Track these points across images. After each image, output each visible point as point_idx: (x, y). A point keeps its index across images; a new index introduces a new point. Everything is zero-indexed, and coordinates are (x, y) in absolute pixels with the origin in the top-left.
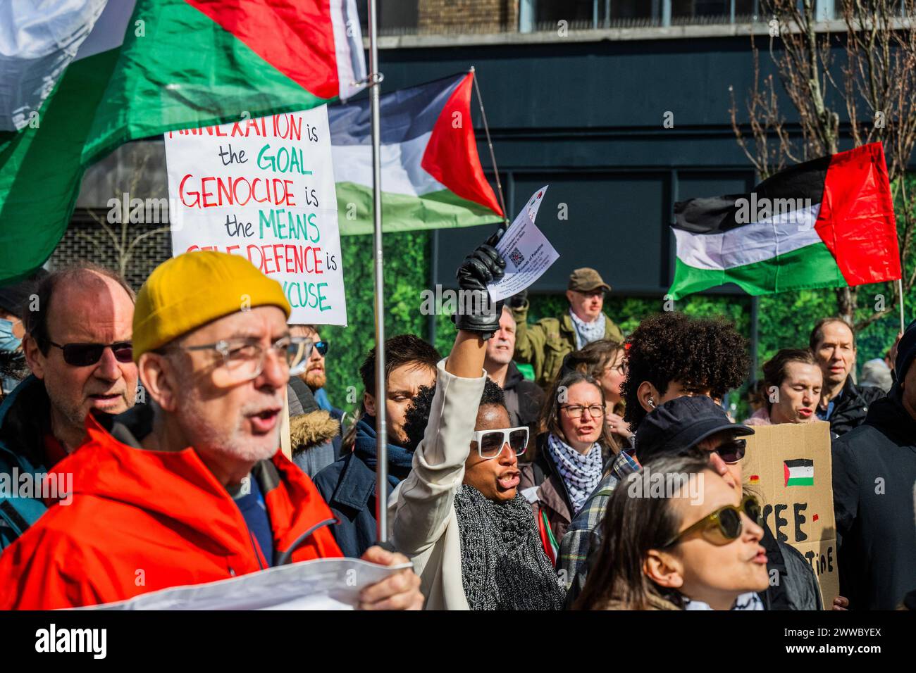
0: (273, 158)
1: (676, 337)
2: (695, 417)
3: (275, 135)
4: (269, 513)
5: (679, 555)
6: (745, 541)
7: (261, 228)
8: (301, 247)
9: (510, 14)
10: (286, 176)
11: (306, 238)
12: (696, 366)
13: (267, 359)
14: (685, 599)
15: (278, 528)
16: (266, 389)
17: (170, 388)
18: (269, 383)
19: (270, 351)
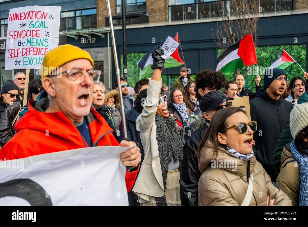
0: (33, 25)
1: (206, 76)
2: (218, 96)
3: (35, 18)
4: (89, 130)
5: (226, 135)
6: (247, 134)
7: (27, 43)
8: (40, 48)
9: (167, 20)
10: (37, 29)
11: (42, 46)
12: (212, 83)
13: (85, 77)
14: (228, 148)
15: (92, 135)
16: (85, 87)
17: (53, 89)
18: (86, 84)
19: (86, 74)
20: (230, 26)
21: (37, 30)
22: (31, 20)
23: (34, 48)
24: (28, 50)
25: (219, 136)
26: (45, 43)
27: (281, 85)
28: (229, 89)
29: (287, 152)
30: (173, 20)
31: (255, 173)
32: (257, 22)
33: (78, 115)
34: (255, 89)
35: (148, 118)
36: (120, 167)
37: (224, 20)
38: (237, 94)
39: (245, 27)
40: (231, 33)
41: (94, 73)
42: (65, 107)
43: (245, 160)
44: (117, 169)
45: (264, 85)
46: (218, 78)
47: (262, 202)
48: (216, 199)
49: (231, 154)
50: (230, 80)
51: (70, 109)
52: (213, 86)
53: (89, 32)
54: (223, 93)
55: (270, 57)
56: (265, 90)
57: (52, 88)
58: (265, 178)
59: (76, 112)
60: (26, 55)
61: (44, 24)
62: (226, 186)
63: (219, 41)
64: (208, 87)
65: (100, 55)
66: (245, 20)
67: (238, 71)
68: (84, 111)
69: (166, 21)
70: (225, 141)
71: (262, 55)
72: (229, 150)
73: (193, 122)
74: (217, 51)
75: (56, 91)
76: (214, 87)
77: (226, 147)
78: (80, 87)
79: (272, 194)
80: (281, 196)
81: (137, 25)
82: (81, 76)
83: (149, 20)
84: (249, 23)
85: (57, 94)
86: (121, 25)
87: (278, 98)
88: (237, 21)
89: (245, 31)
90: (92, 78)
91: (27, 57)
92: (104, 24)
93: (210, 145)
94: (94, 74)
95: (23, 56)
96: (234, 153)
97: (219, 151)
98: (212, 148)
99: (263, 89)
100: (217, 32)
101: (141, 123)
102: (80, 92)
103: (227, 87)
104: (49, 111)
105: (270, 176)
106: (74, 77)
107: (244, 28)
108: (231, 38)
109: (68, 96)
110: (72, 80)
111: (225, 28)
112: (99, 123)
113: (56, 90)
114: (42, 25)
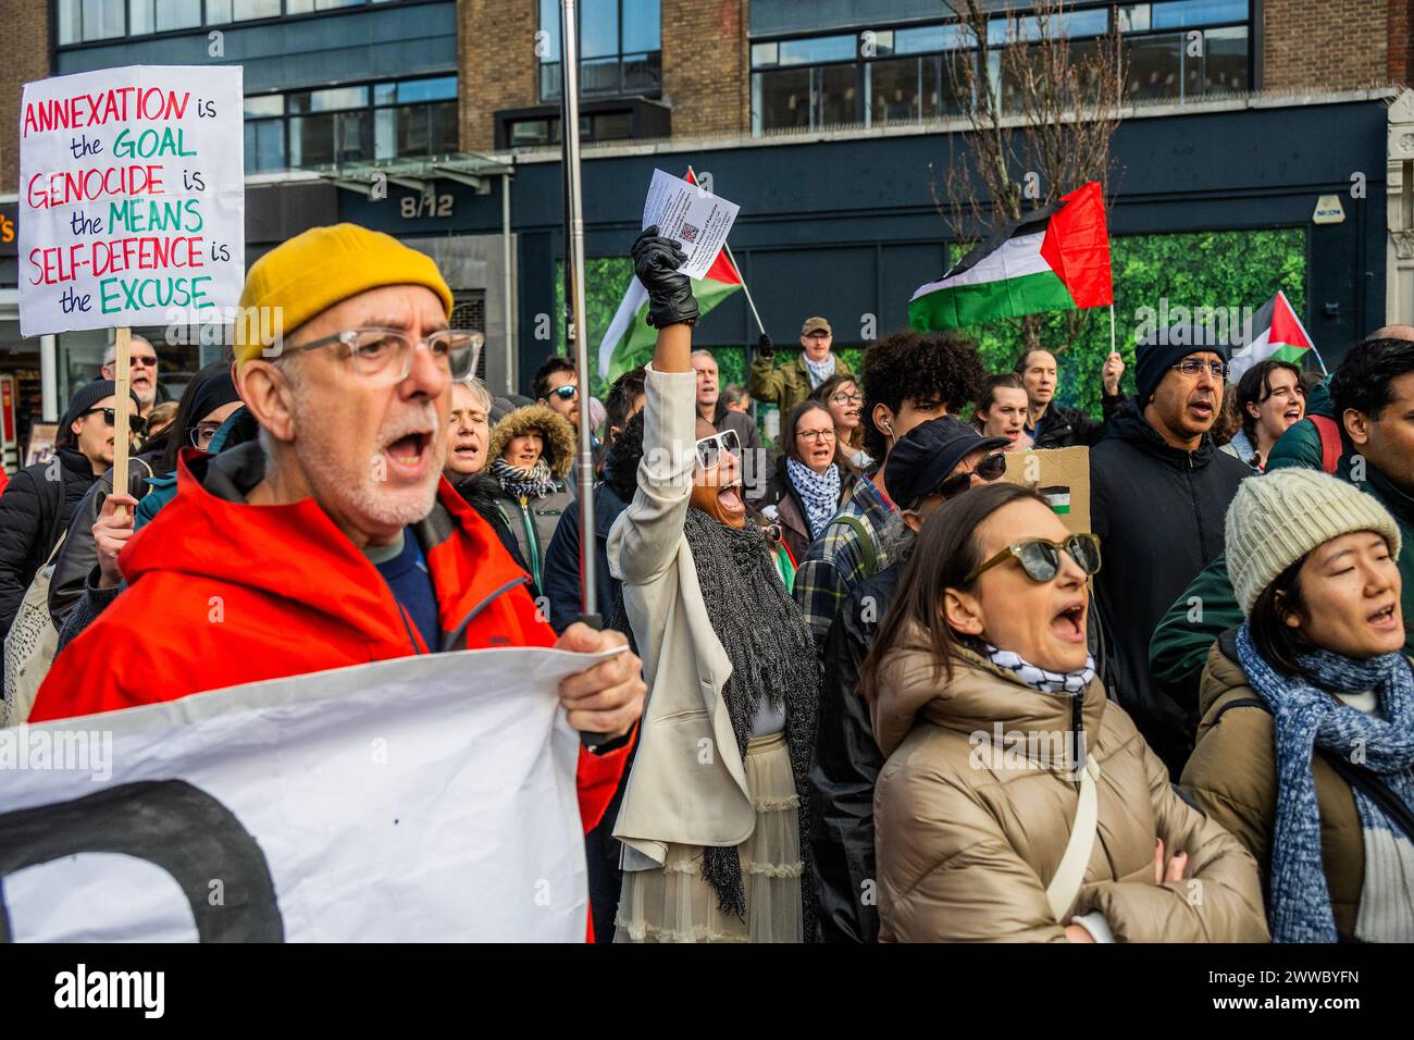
0: (132, 144)
2: (943, 441)
3: (139, 117)
4: (432, 576)
5: (979, 597)
6: (1059, 587)
7: (111, 223)
8: (167, 239)
9: (744, 127)
10: (151, 161)
11: (178, 228)
12: (926, 379)
13: (417, 358)
14: (991, 649)
15: (444, 597)
16: (416, 400)
17: (285, 408)
18: (421, 389)
19: (421, 347)
20: (1001, 151)
21: (149, 168)
22: (120, 126)
23: (142, 240)
24: (118, 249)
25: (950, 605)
26: (187, 219)
27: (1196, 392)
28: (994, 409)
29: (1224, 662)
30: (769, 125)
31: (1106, 749)
32: (1111, 136)
33: (386, 518)
34: (1101, 409)
35: (659, 528)
36: (554, 734)
37: (978, 127)
38: (1026, 428)
39: (1061, 154)
40: (1006, 180)
41: (452, 342)
42: (332, 484)
43: (1061, 695)
44: (546, 740)
45: (1137, 393)
46: (952, 361)
47: (1138, 869)
48: (949, 857)
49: (1002, 671)
50: (998, 370)
51: (351, 494)
52: (933, 393)
53: (425, 170)
54: (972, 426)
55: (1160, 278)
56: (1143, 414)
57: (279, 407)
58: (1146, 770)
59: (375, 507)
60: (113, 271)
61: (176, 141)
62: (987, 805)
63: (956, 211)
64: (913, 398)
65: (469, 264)
66: (1063, 131)
67: (1033, 336)
68: (407, 504)
69: (742, 129)
70: (974, 619)
71: (1128, 272)
72: (994, 657)
73: (848, 544)
74: (949, 253)
75: (294, 416)
76: (936, 398)
77: (981, 643)
78: (397, 405)
79: (1178, 833)
80: (1211, 842)
81: (622, 143)
82: (399, 354)
83: (673, 125)
84: (1080, 141)
85: (298, 427)
86: (557, 144)
87: (1195, 444)
88: (1029, 132)
89: (1062, 176)
90: (444, 362)
91: (116, 280)
92: (487, 137)
93: (916, 637)
94: (454, 345)
95: (96, 274)
96: (1015, 668)
97: (956, 661)
98: (927, 650)
99: (1134, 407)
100: (948, 174)
101: (627, 546)
102: (396, 423)
103: (987, 402)
104: (263, 497)
105: (1164, 761)
106: (370, 359)
107: (1059, 160)
108: (1003, 202)
109: (344, 440)
110: (360, 373)
111: (982, 162)
112: (471, 547)
113: (295, 412)
114: (171, 143)
